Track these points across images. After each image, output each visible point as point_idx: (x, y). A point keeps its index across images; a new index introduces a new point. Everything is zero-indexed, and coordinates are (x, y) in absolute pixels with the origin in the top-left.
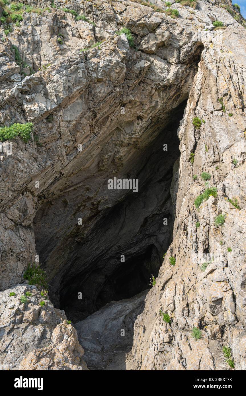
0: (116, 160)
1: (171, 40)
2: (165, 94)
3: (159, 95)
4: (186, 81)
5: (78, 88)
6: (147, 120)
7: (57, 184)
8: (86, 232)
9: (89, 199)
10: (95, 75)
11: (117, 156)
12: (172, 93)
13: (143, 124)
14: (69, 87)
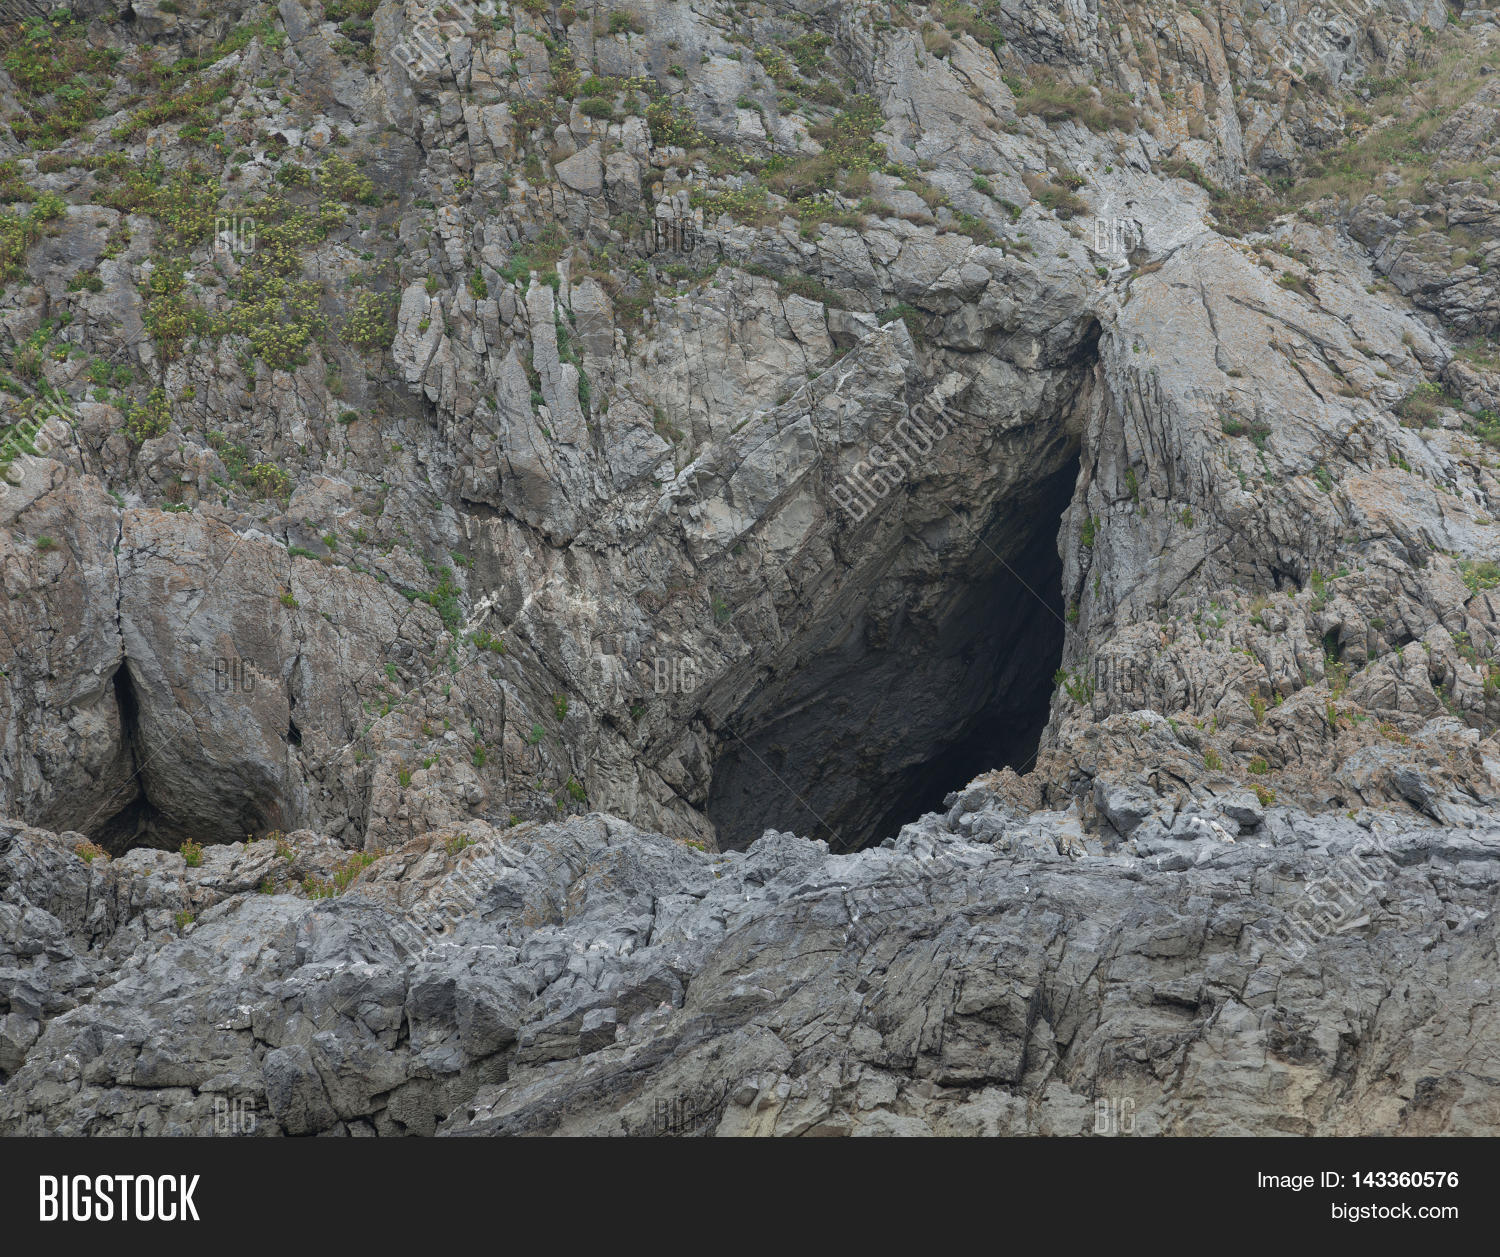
0: (916, 621)
1: (1020, 316)
2: (1020, 446)
3: (1006, 450)
4: (1073, 406)
5: (800, 472)
6: (981, 511)
7: (760, 699)
9: (851, 738)
10: (837, 438)
11: (915, 610)
12: (1039, 440)
13: (973, 523)
14: (778, 476)
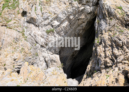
0: (80, 34)
3: (88, 15)
6: (86, 22)
8: (76, 54)
10: (69, 14)
12: (92, 14)
13: (85, 24)
14: (63, 18)
